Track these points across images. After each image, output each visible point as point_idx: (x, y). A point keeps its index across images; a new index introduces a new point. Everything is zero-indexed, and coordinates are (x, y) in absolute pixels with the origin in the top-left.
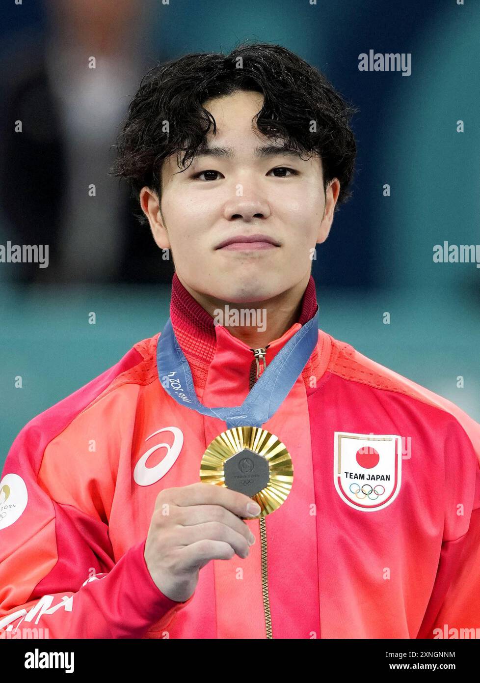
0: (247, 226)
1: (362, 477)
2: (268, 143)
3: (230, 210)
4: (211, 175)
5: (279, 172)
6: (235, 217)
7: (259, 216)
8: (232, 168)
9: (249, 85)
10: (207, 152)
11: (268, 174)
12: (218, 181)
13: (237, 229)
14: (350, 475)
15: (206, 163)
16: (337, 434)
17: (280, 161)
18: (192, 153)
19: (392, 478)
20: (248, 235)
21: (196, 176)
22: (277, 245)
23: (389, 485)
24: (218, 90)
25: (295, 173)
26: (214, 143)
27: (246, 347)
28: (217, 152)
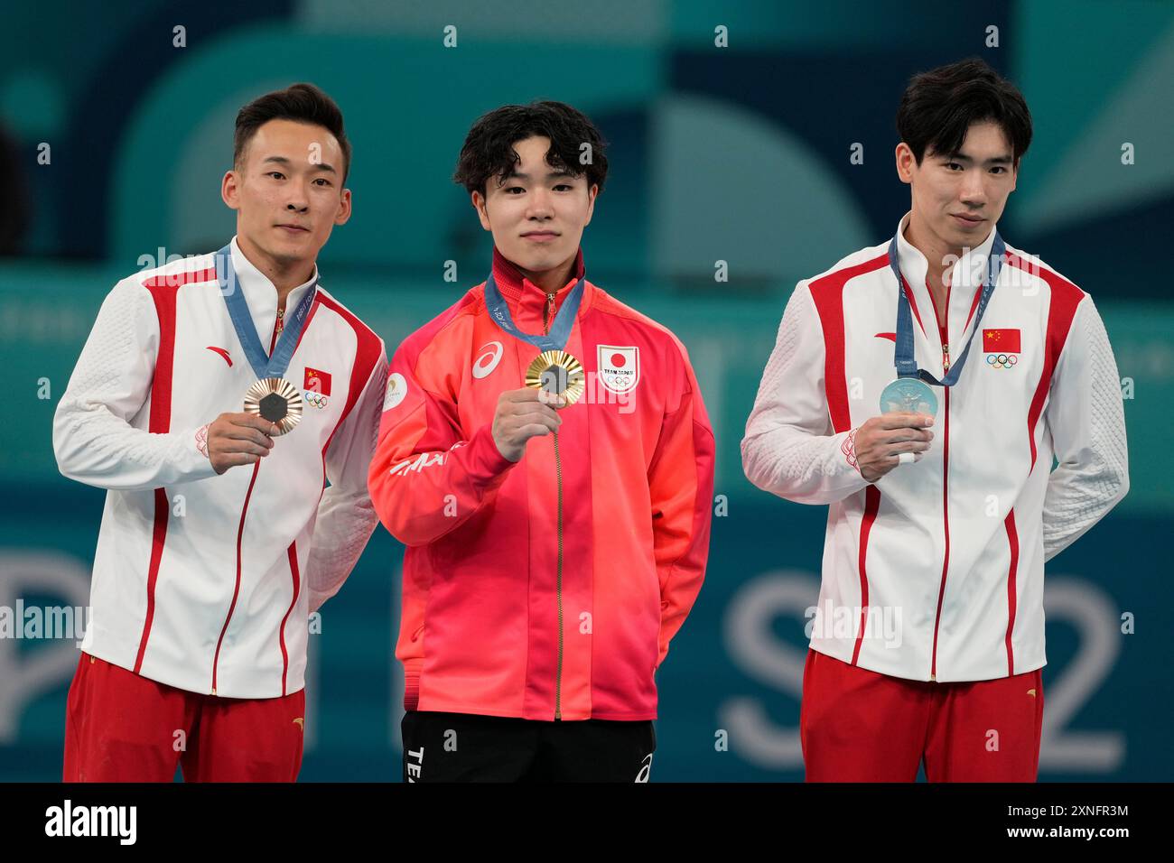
0: (541, 225)
1: (615, 372)
2: (555, 170)
3: (530, 214)
4: (517, 190)
5: (560, 188)
6: (533, 218)
7: (548, 218)
8: (531, 186)
9: (541, 132)
10: (515, 175)
11: (553, 189)
12: (522, 194)
13: (534, 226)
14: (607, 371)
15: (516, 183)
16: (598, 346)
17: (559, 182)
18: (505, 176)
19: (634, 373)
20: (540, 230)
21: (508, 191)
22: (559, 235)
23: (632, 377)
24: (521, 136)
25: (570, 188)
26: (520, 170)
27: (543, 294)
28: (521, 176)
